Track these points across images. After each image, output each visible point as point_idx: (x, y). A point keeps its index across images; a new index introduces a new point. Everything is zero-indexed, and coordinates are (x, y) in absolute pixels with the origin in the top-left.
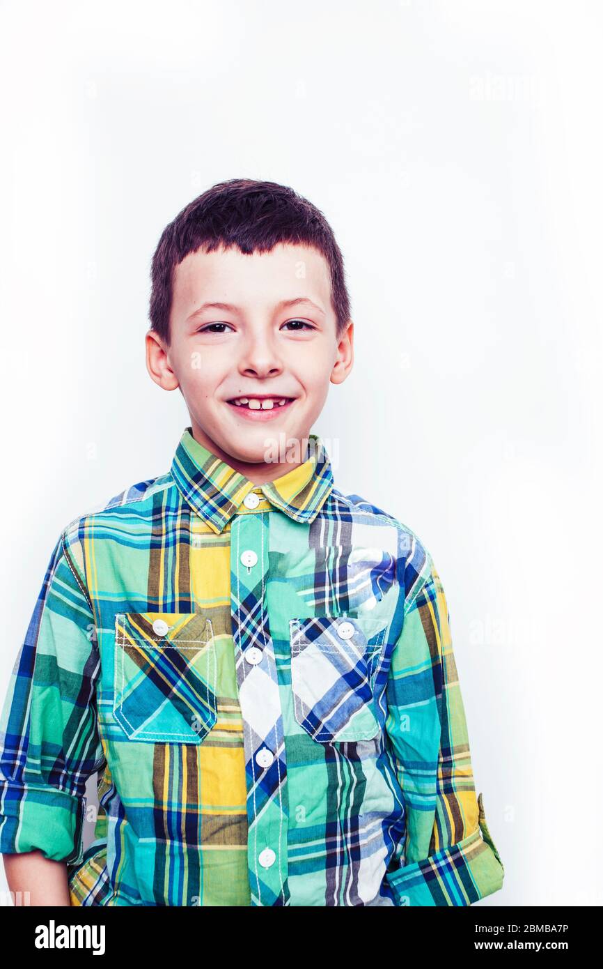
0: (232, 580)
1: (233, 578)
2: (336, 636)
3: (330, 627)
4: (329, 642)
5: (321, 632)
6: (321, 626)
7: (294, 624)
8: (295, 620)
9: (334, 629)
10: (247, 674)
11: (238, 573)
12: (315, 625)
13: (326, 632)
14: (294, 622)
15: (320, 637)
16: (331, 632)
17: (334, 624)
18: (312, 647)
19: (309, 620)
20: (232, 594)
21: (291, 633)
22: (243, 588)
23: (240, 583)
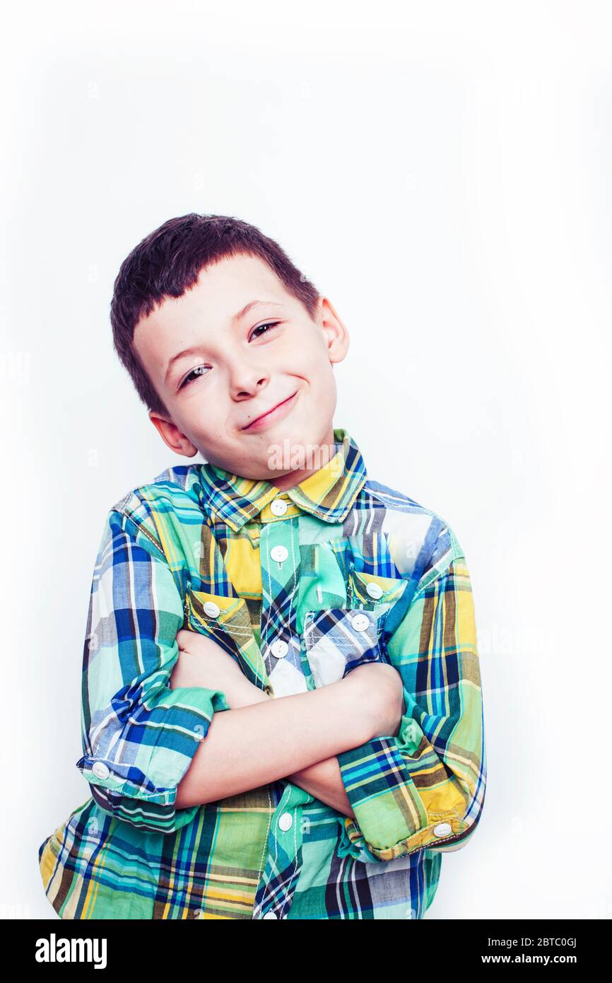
0: (262, 576)
1: (264, 574)
2: (350, 627)
3: (343, 619)
4: (343, 634)
5: (334, 624)
6: (334, 618)
7: (309, 616)
8: (311, 612)
9: (348, 621)
10: (273, 668)
11: (269, 569)
12: (328, 616)
13: (339, 624)
14: (310, 614)
15: (333, 629)
16: (345, 624)
17: (348, 616)
18: (325, 639)
19: (323, 612)
20: (264, 590)
21: (305, 624)
22: (275, 583)
23: (272, 579)
